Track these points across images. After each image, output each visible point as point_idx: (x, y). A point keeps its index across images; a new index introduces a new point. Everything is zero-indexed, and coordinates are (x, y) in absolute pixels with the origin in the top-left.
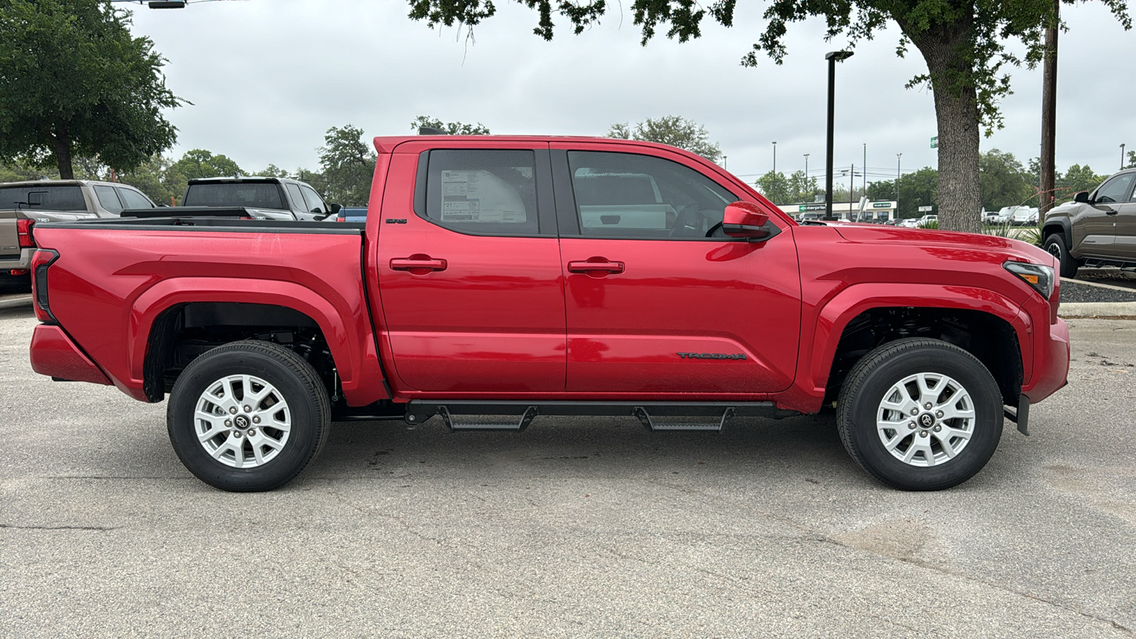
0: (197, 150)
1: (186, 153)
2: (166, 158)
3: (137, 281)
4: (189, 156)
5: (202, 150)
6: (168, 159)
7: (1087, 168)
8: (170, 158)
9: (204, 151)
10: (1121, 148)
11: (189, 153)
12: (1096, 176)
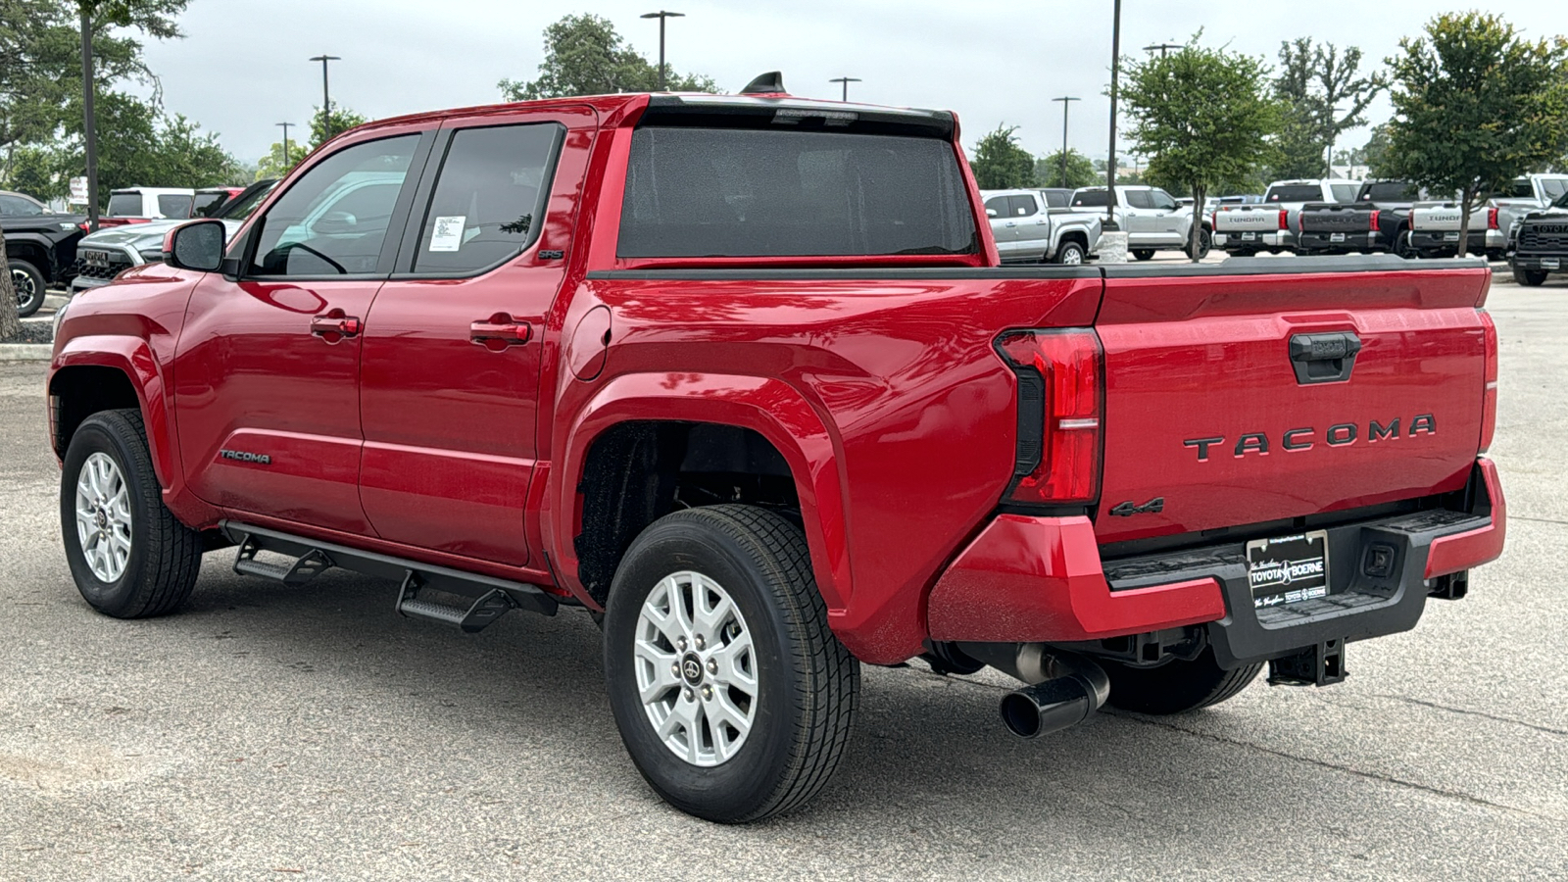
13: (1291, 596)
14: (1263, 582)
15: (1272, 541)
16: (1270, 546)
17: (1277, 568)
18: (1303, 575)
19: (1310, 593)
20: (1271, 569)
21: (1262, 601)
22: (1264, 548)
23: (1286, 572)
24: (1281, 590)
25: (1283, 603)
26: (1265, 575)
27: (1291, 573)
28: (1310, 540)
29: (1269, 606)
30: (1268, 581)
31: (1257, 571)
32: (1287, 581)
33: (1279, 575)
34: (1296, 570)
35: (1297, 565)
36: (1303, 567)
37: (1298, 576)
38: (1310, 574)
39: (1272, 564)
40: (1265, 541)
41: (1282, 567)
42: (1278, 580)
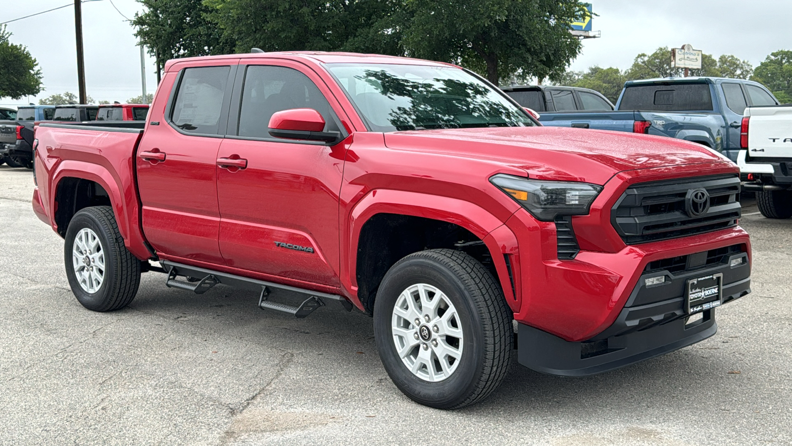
0: (781, 51)
1: (770, 54)
2: (742, 61)
4: (773, 57)
5: (786, 50)
6: (744, 62)
8: (746, 61)
9: (788, 51)
11: (773, 54)
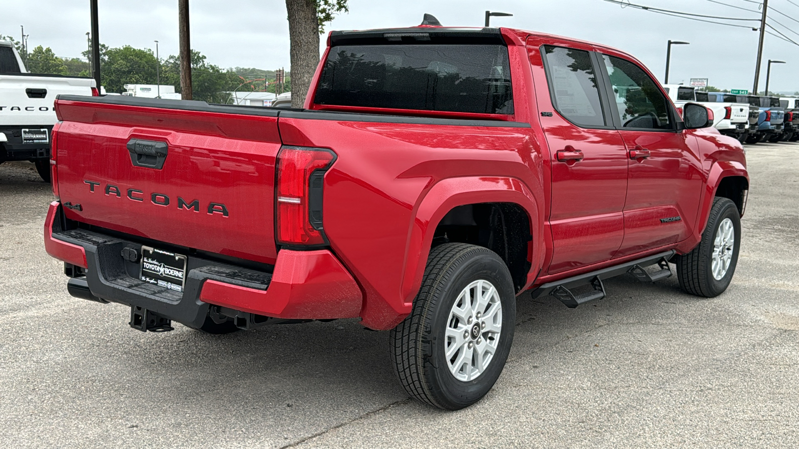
3: (419, 184)
7: (49, 50)
10: (87, 36)
12: (56, 58)
13: (160, 283)
14: (149, 269)
15: (156, 250)
16: (154, 252)
17: (158, 265)
18: (171, 275)
19: (172, 286)
20: (155, 265)
21: (145, 278)
22: (151, 252)
23: (162, 270)
24: (158, 277)
25: (156, 284)
26: (151, 266)
27: (164, 271)
28: (177, 258)
29: (148, 282)
30: (151, 270)
31: (147, 262)
32: (162, 274)
33: (158, 269)
34: (167, 271)
35: (169, 268)
36: (172, 271)
37: (168, 274)
38: (175, 276)
39: (155, 262)
40: (152, 249)
41: (160, 266)
42: (157, 271)
